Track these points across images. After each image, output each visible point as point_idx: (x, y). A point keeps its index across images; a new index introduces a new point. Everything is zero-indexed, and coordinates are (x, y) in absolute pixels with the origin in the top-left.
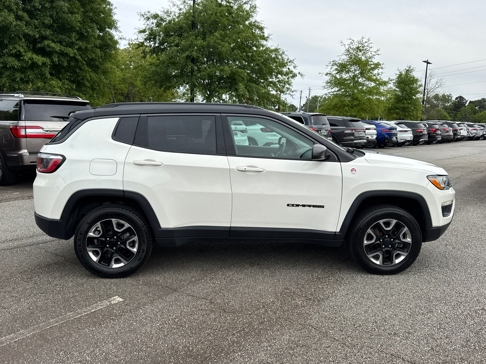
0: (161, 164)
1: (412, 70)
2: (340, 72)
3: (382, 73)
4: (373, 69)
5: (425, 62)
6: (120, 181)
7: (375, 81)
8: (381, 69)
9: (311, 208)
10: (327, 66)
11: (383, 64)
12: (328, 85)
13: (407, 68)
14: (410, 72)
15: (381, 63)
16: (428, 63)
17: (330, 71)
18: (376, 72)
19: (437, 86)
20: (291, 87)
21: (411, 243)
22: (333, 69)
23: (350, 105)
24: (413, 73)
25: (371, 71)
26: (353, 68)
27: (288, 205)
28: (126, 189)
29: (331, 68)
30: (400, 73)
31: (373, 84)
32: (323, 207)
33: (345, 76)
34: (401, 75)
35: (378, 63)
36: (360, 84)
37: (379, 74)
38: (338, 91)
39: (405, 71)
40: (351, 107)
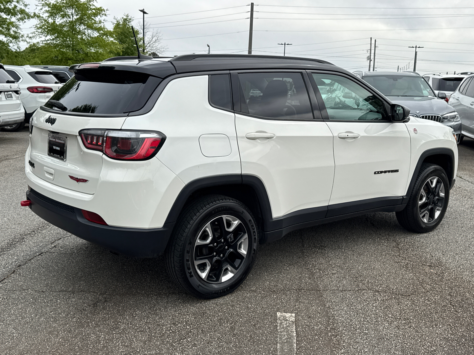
0: (272, 135)
1: (130, 19)
2: (52, 14)
3: (104, 20)
4: (95, 15)
5: (141, 11)
6: (238, 162)
7: (98, 30)
8: (104, 16)
9: (387, 173)
10: (36, 6)
11: (107, 10)
12: (38, 31)
13: (125, 17)
14: (129, 22)
15: (105, 9)
16: (144, 13)
17: (39, 12)
18: (97, 19)
19: (154, 40)
20: (19, 31)
21: (444, 197)
22: (43, 11)
23: (74, 58)
24: (132, 23)
25: (93, 17)
26: (70, 11)
27: (375, 173)
28: (244, 172)
29: (41, 9)
30: (117, 22)
31: (96, 34)
32: (397, 171)
33: (59, 21)
34: (118, 24)
35: (101, 8)
36: (79, 32)
37: (100, 22)
38: (53, 39)
39: (123, 20)
40: (75, 60)
